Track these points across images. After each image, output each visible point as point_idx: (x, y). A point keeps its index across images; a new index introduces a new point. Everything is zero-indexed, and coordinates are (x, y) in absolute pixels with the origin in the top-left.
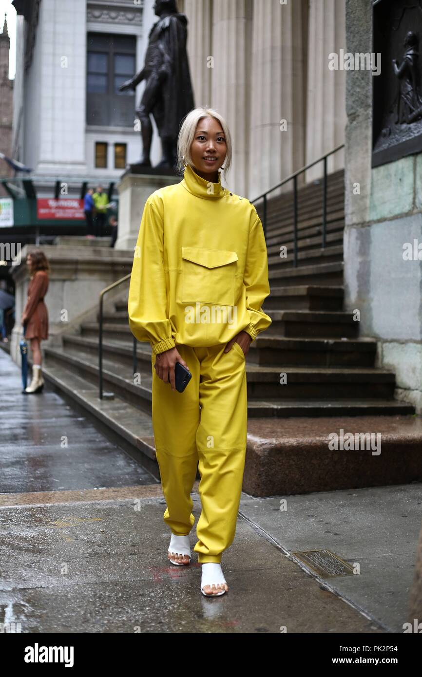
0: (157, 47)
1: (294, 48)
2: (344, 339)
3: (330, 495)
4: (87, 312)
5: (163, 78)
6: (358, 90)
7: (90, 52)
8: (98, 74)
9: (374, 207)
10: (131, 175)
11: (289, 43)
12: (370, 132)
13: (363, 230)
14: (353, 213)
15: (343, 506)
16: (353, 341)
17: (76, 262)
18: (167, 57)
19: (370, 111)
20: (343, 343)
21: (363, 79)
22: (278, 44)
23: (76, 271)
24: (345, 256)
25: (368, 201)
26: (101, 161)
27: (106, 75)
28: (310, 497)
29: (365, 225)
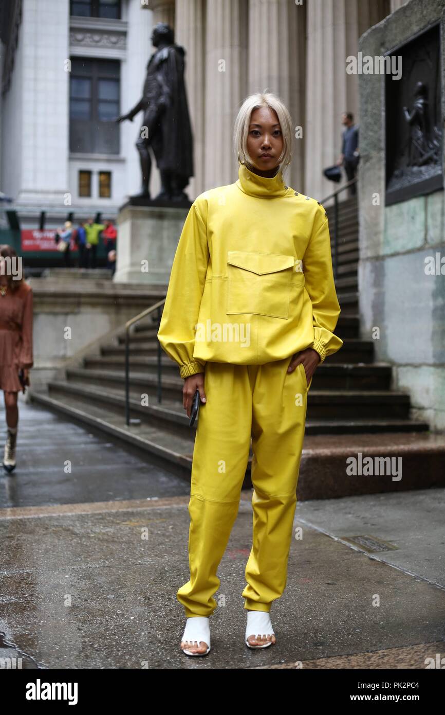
0: (155, 79)
1: (291, 78)
2: (361, 365)
3: (360, 498)
4: (89, 346)
5: (162, 111)
6: (371, 133)
7: (72, 76)
8: (82, 100)
9: (387, 243)
10: (131, 208)
11: (285, 73)
12: (382, 174)
13: (377, 264)
14: (367, 248)
15: (374, 506)
16: (370, 365)
17: (79, 296)
18: (166, 89)
19: (383, 154)
20: (361, 368)
21: (375, 123)
22: (275, 73)
23: (79, 304)
24: (361, 287)
25: (382, 237)
26: (84, 190)
27: (90, 101)
28: (344, 500)
29: (378, 260)
